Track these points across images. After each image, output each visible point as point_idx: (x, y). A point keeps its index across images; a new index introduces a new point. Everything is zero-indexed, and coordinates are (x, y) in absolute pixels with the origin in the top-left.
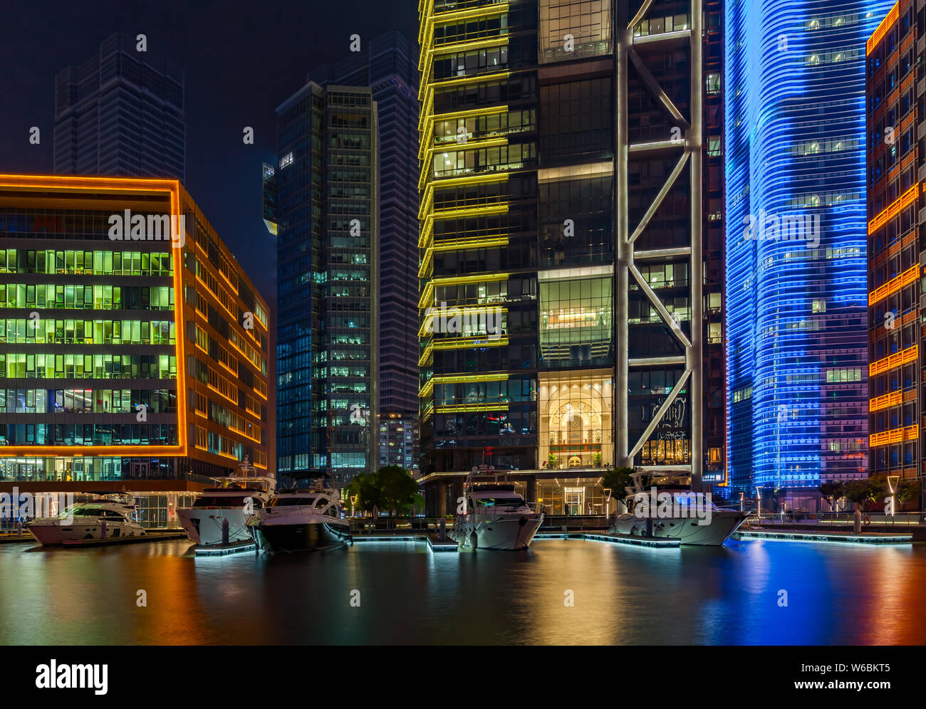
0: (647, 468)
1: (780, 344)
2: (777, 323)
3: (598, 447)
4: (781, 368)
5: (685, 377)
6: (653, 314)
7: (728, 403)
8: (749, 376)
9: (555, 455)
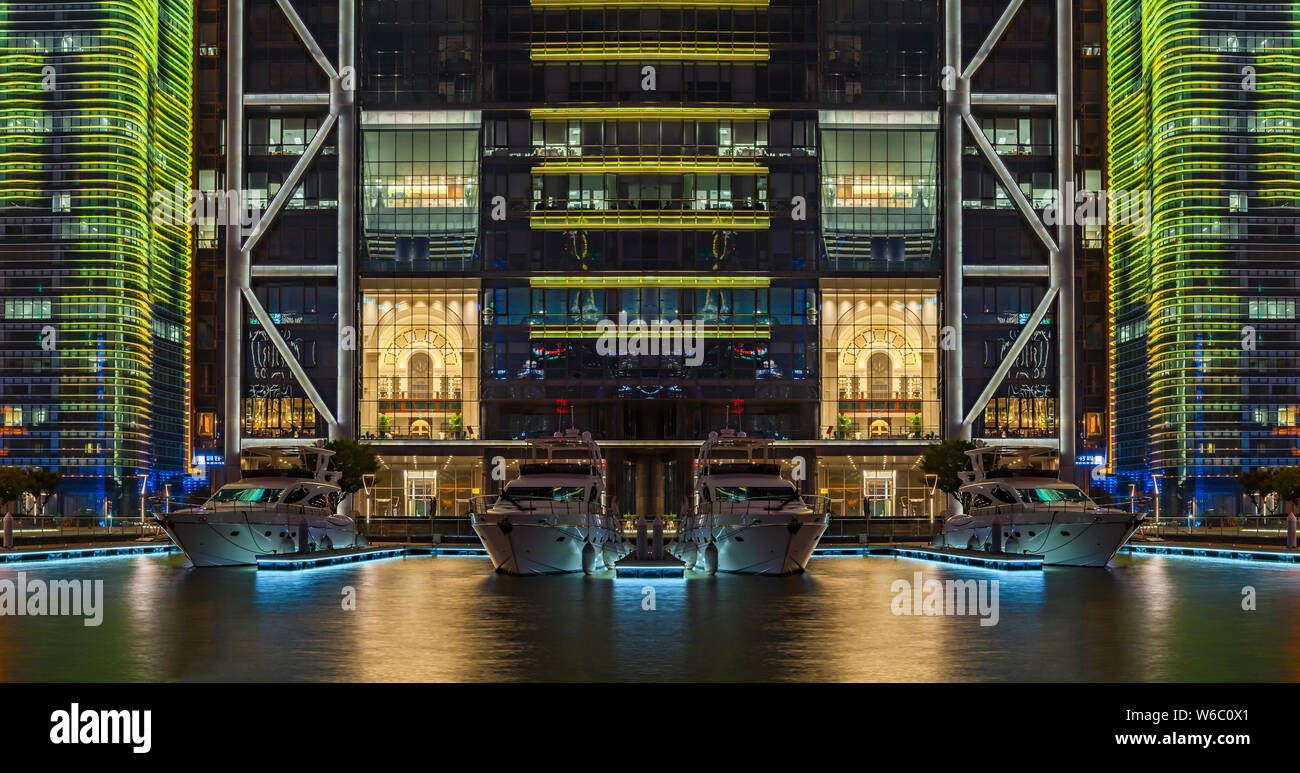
0: (992, 442)
1: (1185, 256)
2: (1181, 224)
3: (916, 406)
4: (1186, 293)
5: (1048, 300)
6: (1001, 194)
7: (1112, 344)
8: (1141, 303)
9: (848, 416)
